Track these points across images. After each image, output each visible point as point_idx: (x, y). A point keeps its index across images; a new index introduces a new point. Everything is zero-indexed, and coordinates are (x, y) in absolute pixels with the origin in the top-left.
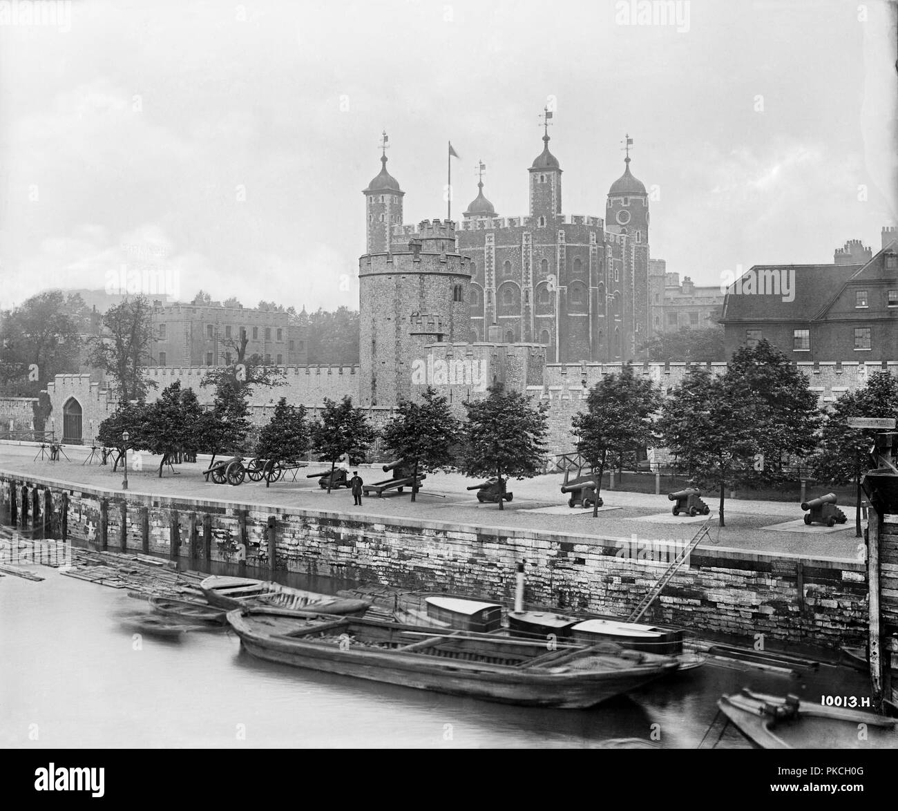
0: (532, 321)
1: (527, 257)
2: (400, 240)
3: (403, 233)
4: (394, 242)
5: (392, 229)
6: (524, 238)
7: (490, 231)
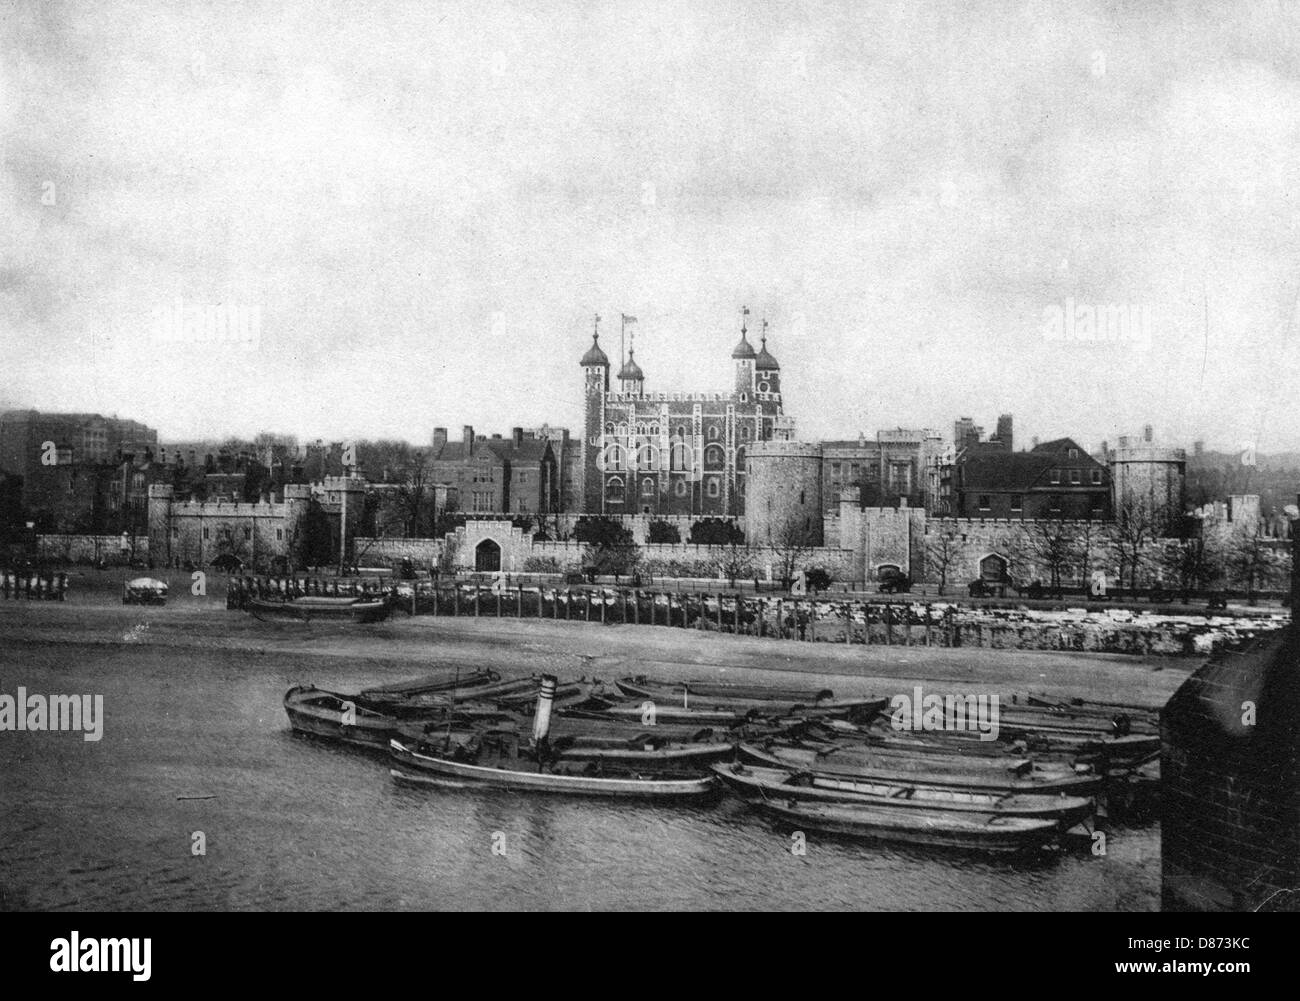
0: (734, 476)
1: (730, 425)
2: (614, 405)
3: (617, 400)
4: (608, 407)
5: (606, 396)
6: (728, 410)
7: (698, 402)
